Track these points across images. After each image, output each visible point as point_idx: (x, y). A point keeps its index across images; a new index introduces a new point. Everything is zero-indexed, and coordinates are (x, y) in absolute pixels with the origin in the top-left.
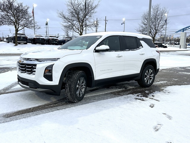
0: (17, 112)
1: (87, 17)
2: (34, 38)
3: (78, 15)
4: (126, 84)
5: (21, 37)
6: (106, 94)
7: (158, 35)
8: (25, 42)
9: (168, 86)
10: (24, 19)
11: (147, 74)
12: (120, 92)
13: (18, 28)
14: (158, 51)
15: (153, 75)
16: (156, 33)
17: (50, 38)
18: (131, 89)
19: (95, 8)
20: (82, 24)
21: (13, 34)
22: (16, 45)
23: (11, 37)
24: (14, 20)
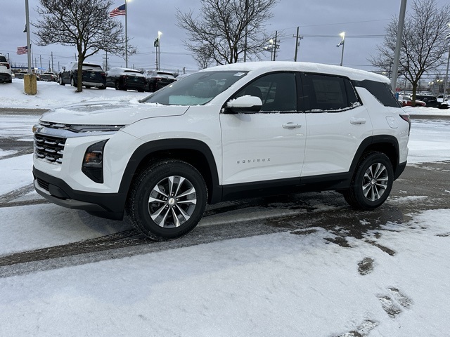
0: (10, 256)
1: (249, 27)
2: (122, 77)
3: (226, 21)
4: (315, 197)
5: (91, 72)
6: (254, 222)
7: (426, 76)
8: (101, 84)
9: (428, 208)
10: (100, 31)
11: (370, 175)
12: (290, 218)
13: (85, 50)
14: (407, 116)
15: (387, 179)
16: (422, 71)
17: (159, 76)
18: (323, 211)
19: (268, 5)
20: (235, 44)
21: (73, 64)
22: (79, 91)
23: (69, 72)
24: (77, 31)
